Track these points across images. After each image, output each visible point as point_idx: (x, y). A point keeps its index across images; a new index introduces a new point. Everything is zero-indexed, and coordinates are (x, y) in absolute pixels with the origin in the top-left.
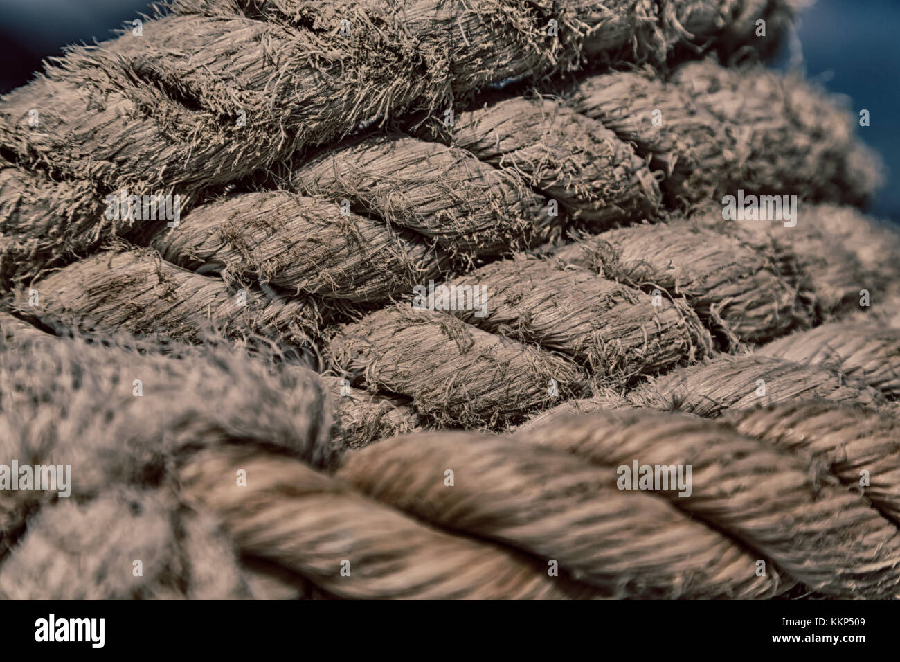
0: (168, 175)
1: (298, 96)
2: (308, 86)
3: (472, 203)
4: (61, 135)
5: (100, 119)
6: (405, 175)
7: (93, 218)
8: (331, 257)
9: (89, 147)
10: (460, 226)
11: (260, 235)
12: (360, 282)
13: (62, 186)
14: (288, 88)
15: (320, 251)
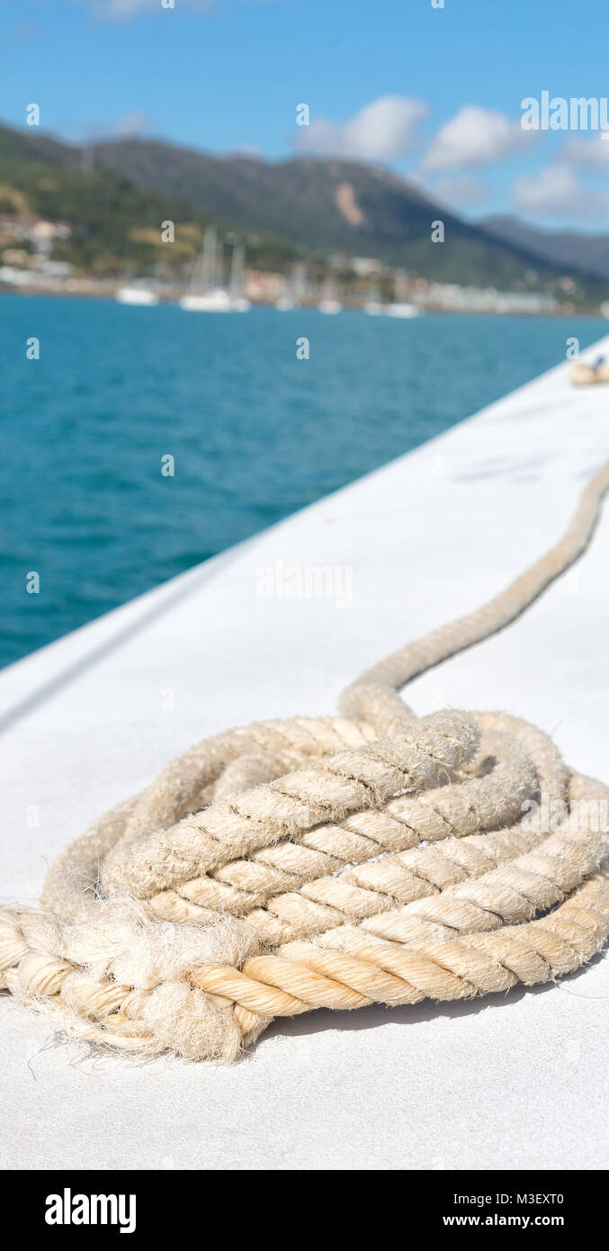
0: (214, 860)
1: (247, 840)
2: (251, 836)
3: (307, 865)
4: (182, 849)
5: (192, 846)
6: (284, 858)
7: (194, 871)
8: (264, 884)
9: (190, 853)
10: (305, 872)
11: (241, 878)
12: (274, 889)
13: (184, 863)
14: (244, 838)
15: (259, 883)
